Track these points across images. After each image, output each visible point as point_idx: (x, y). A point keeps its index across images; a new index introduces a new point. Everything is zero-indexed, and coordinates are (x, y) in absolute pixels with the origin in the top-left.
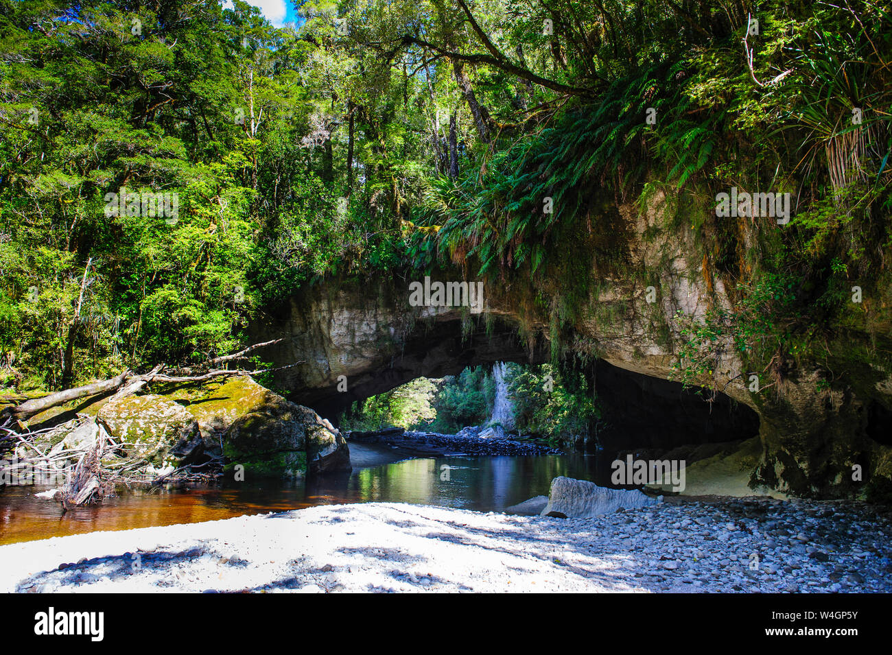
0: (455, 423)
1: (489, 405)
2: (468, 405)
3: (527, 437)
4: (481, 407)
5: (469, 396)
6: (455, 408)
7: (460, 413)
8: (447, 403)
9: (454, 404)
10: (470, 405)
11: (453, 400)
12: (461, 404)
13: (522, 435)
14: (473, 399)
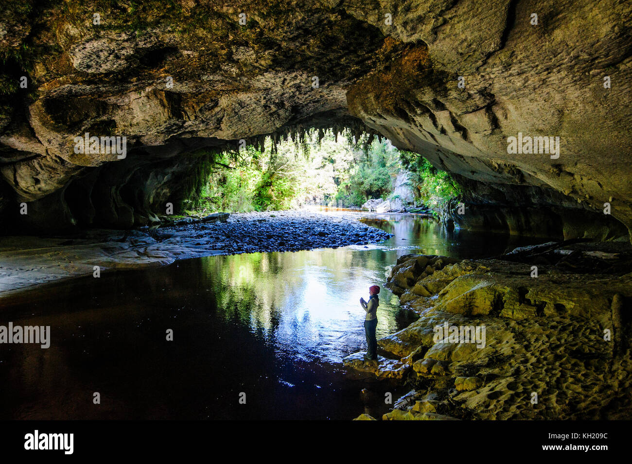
0: (364, 196)
1: (392, 179)
2: (376, 180)
3: (420, 209)
4: (386, 182)
5: (377, 172)
6: (362, 183)
7: (368, 187)
8: (356, 179)
9: (361, 180)
10: (378, 179)
11: (361, 176)
12: (369, 179)
13: (417, 207)
14: (380, 174)
